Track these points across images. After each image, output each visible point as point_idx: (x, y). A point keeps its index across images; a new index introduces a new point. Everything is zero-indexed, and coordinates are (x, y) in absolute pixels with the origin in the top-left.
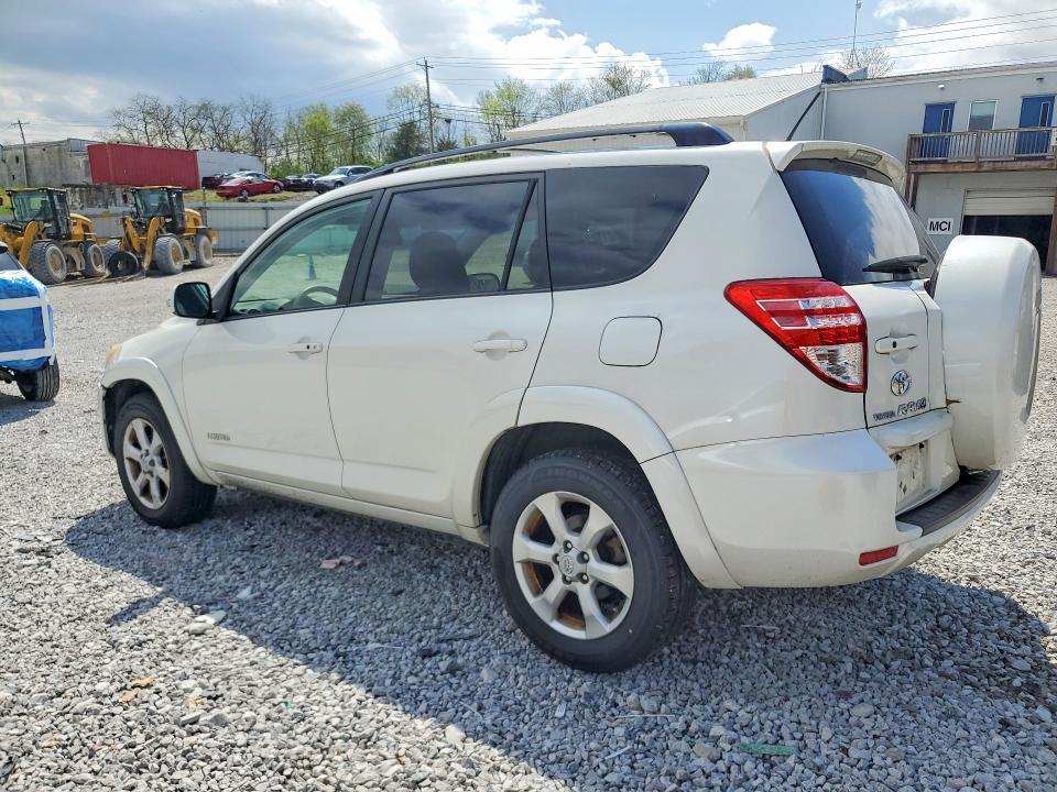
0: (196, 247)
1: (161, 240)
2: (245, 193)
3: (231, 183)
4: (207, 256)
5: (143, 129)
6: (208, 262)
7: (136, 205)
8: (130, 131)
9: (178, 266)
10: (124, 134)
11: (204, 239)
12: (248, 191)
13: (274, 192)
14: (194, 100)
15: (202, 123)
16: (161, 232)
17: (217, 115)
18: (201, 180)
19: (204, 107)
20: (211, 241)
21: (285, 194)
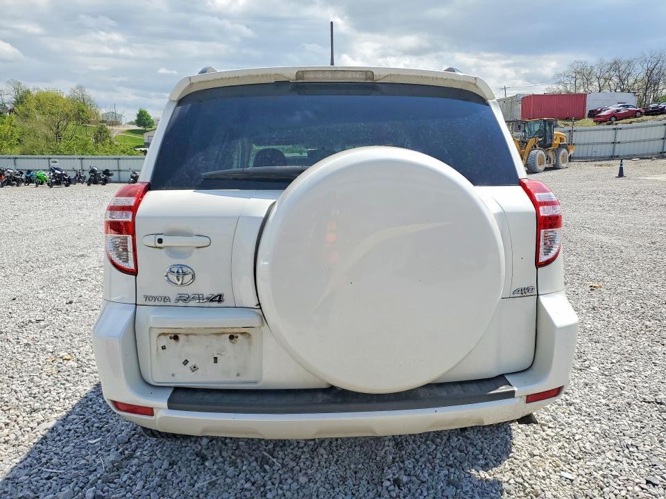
0: (557, 156)
1: (533, 152)
2: (613, 119)
3: (603, 113)
4: (563, 162)
5: (574, 83)
6: (564, 165)
7: (524, 131)
8: (565, 85)
9: (542, 168)
10: (561, 87)
11: (564, 151)
12: (616, 117)
13: (636, 117)
14: (609, 60)
15: (612, 73)
16: (535, 147)
17: (622, 68)
18: (587, 112)
19: (615, 63)
20: (568, 152)
21: (645, 117)
